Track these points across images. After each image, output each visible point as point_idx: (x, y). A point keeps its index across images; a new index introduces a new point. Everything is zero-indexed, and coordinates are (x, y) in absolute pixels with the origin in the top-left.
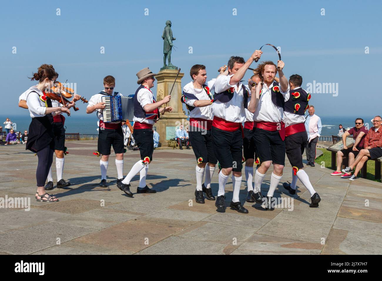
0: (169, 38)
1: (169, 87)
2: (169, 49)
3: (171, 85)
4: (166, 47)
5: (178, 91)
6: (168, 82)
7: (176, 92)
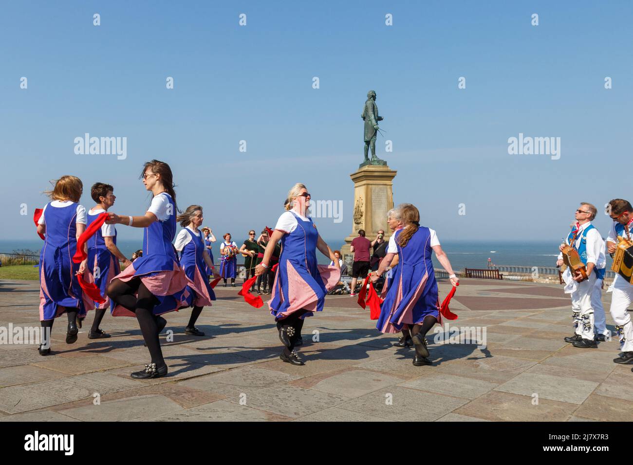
0: (373, 117)
1: (373, 193)
2: (373, 134)
3: (375, 190)
4: (368, 132)
5: (387, 198)
6: (372, 184)
7: (384, 200)
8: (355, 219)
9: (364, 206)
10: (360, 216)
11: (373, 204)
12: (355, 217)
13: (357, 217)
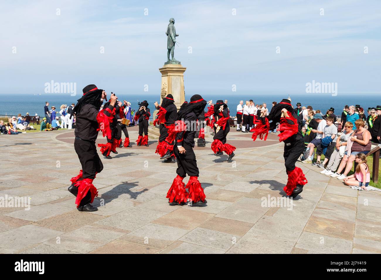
1: (172, 81)
3: (174, 79)
5: (181, 84)
6: (172, 76)
7: (179, 85)
8: (162, 96)
9: (167, 88)
10: (165, 94)
11: (172, 87)
12: (162, 94)
13: (163, 94)
